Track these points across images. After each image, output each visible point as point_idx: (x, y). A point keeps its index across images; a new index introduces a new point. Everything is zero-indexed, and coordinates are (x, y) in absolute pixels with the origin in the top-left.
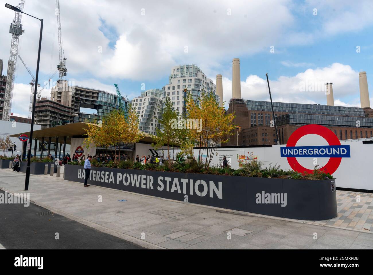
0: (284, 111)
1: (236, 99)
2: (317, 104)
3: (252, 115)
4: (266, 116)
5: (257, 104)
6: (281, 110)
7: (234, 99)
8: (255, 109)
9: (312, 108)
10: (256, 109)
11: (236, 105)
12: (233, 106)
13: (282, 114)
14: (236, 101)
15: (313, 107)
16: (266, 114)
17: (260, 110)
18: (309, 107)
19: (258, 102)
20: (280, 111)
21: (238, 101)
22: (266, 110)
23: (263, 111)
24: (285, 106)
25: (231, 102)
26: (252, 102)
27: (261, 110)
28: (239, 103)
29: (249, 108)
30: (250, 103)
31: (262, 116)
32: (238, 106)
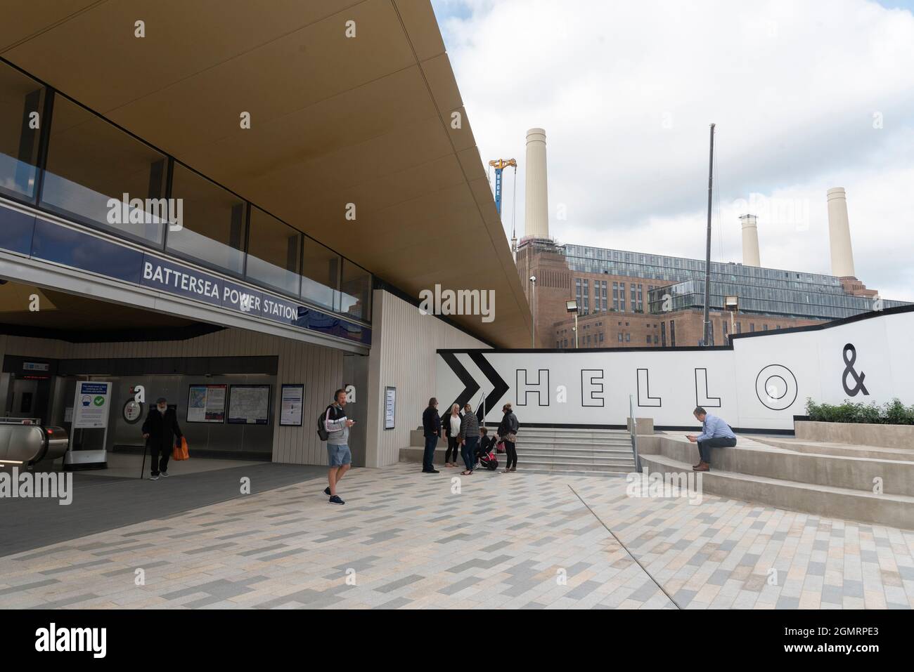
0: (658, 277)
1: (538, 240)
2: (734, 264)
3: (578, 284)
4: (615, 288)
5: (590, 255)
6: (651, 274)
7: (530, 238)
8: (586, 268)
9: (726, 272)
10: (588, 270)
11: (539, 255)
12: (527, 257)
13: (654, 285)
14: (538, 245)
18: (718, 269)
19: (593, 249)
20: (647, 276)
21: (543, 245)
22: (615, 272)
23: (606, 276)
24: (661, 263)
25: (522, 248)
26: (578, 249)
27: (602, 272)
28: (543, 251)
29: (572, 264)
30: (572, 253)
31: (604, 287)
32: (542, 259)
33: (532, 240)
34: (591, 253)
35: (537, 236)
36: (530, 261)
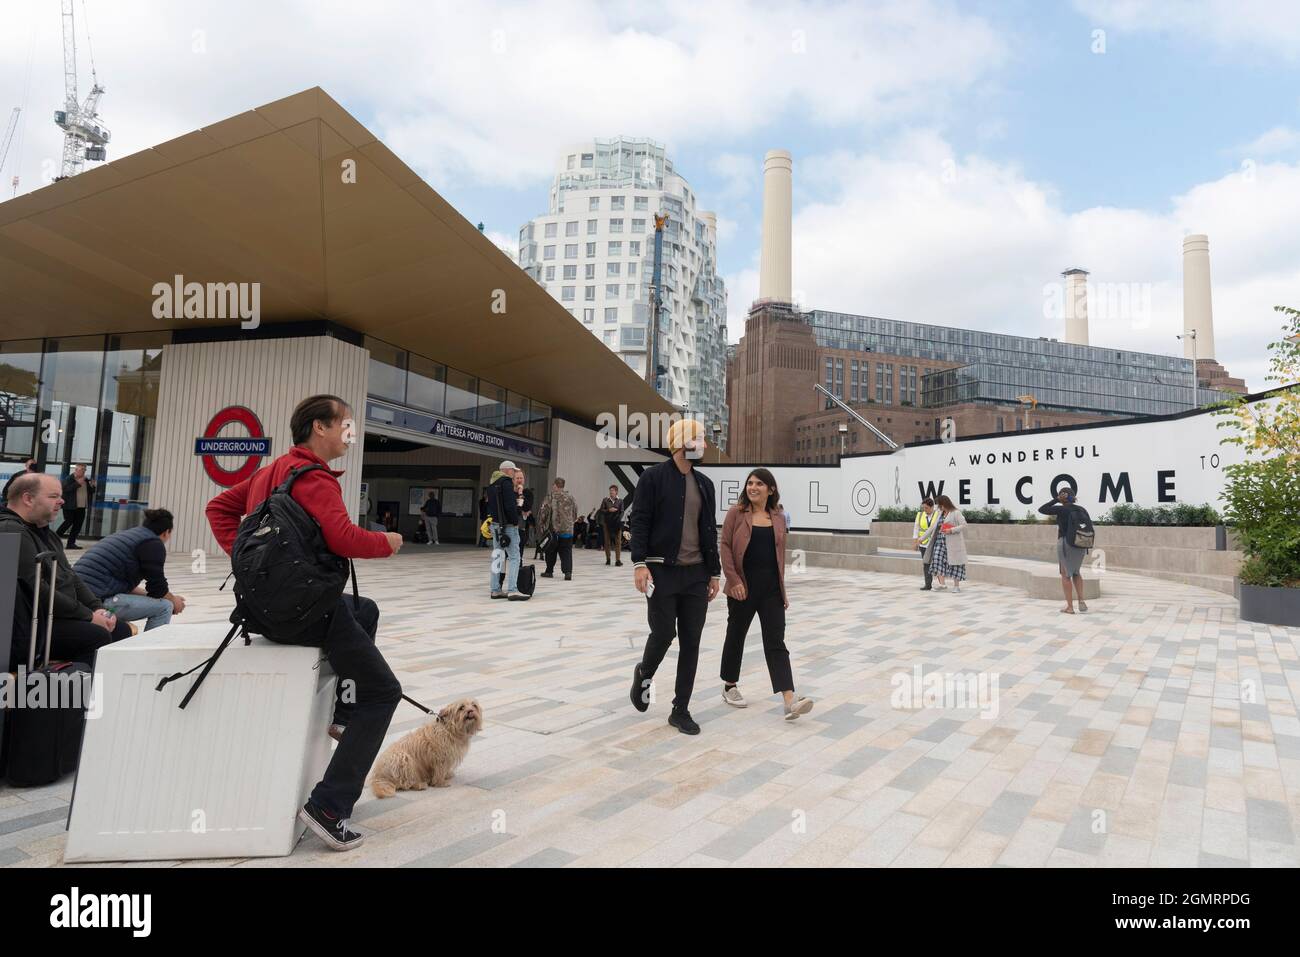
0: (939, 357)
1: (777, 304)
2: (1046, 339)
3: (830, 365)
4: (880, 371)
5: (847, 325)
6: (930, 352)
7: (766, 301)
8: (841, 343)
9: (1034, 350)
10: (843, 345)
11: (776, 325)
12: (761, 327)
13: (933, 368)
14: (776, 311)
15: (1037, 348)
16: (878, 363)
17: (858, 350)
18: (1023, 347)
19: (851, 317)
20: (925, 355)
21: (783, 312)
22: (880, 349)
23: (868, 354)
24: (944, 337)
25: (755, 315)
26: (831, 317)
27: (862, 348)
28: (784, 319)
29: (821, 337)
30: (823, 322)
31: (864, 369)
32: (779, 331)
33: (768, 304)
34: (849, 323)
35: (775, 299)
36: (765, 332)
